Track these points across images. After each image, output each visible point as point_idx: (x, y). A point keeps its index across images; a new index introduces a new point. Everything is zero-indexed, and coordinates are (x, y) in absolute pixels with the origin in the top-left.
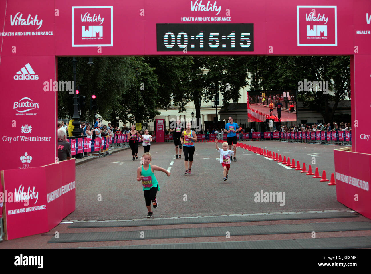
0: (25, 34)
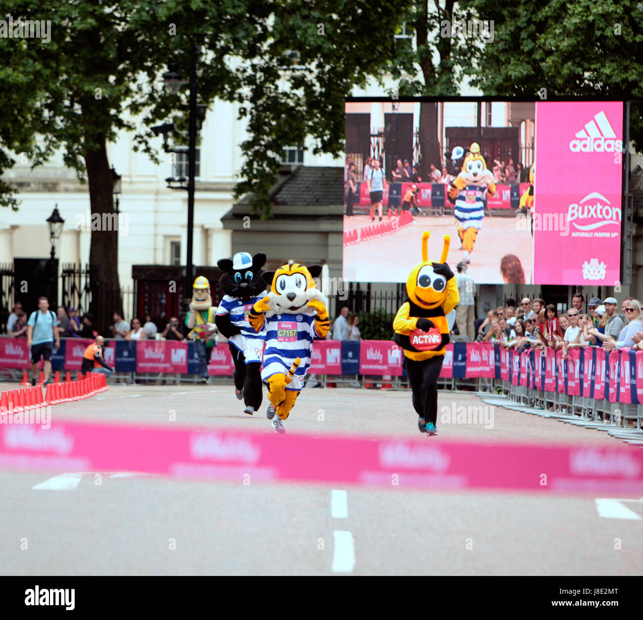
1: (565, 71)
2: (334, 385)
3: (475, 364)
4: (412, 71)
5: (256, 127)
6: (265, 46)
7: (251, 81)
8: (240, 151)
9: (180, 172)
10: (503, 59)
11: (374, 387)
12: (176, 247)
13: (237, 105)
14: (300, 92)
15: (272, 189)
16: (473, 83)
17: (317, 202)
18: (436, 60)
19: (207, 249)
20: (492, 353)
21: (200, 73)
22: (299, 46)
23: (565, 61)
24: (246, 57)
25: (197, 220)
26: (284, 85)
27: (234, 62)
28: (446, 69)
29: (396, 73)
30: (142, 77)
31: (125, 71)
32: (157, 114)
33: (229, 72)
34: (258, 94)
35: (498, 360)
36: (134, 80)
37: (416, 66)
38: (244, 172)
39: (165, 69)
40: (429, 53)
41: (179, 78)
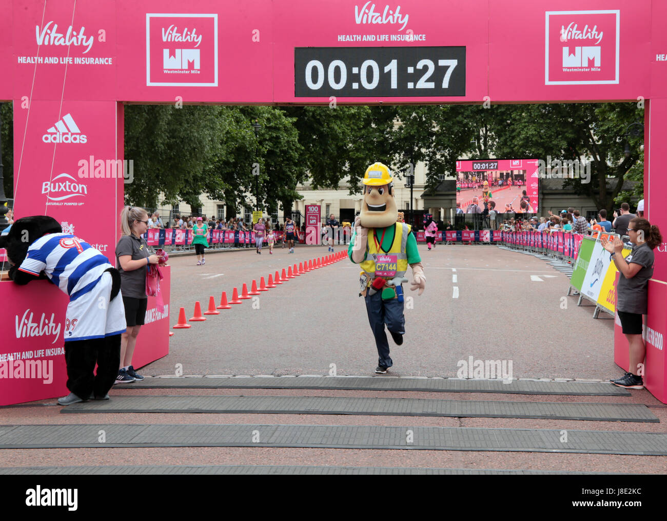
0: (63, 61)
1: (521, 151)
2: (455, 244)
3: (496, 237)
4: (476, 152)
5: (430, 169)
6: (433, 146)
7: (428, 155)
8: (426, 176)
9: (408, 183)
10: (502, 147)
11: (466, 244)
12: (408, 204)
13: (425, 162)
14: (443, 159)
15: (435, 187)
16: (493, 155)
17: (449, 190)
18: (483, 148)
19: (417, 205)
20: (501, 234)
21: (413, 153)
22: (442, 145)
23: (520, 148)
24: (427, 149)
25: (413, 197)
26: (438, 157)
27: (423, 150)
28: (486, 150)
29: (471, 152)
30: (397, 155)
31: (392, 154)
32: (401, 166)
33: (422, 153)
34: (431, 158)
35: (502, 235)
36: (395, 156)
37: (477, 150)
38: (427, 182)
39: (404, 153)
40: (481, 146)
41: (408, 155)
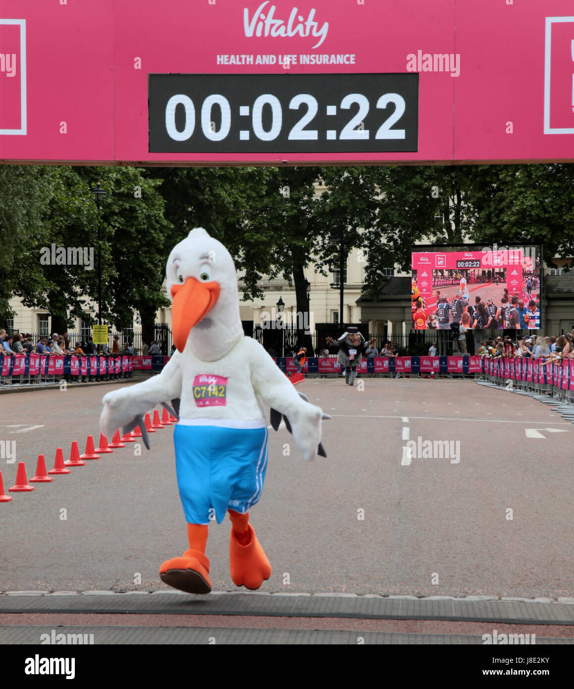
1: (513, 231)
2: (408, 377)
3: (473, 366)
4: (443, 233)
5: (371, 259)
6: (375, 223)
8: (364, 271)
9: (337, 281)
10: (483, 226)
11: (427, 377)
12: (336, 314)
13: (363, 249)
15: (379, 288)
16: (470, 238)
17: (400, 293)
18: (453, 227)
19: (350, 316)
20: (481, 361)
21: (345, 235)
22: (391, 222)
23: (513, 227)
24: (366, 228)
25: (345, 302)
26: (384, 240)
27: (361, 231)
28: (458, 231)
29: (435, 234)
30: (319, 238)
31: (311, 235)
32: (326, 255)
33: (359, 235)
34: (372, 243)
35: (483, 364)
36: (315, 240)
37: (444, 230)
38: (366, 280)
39: (329, 234)
40: (450, 224)
41: (336, 238)
